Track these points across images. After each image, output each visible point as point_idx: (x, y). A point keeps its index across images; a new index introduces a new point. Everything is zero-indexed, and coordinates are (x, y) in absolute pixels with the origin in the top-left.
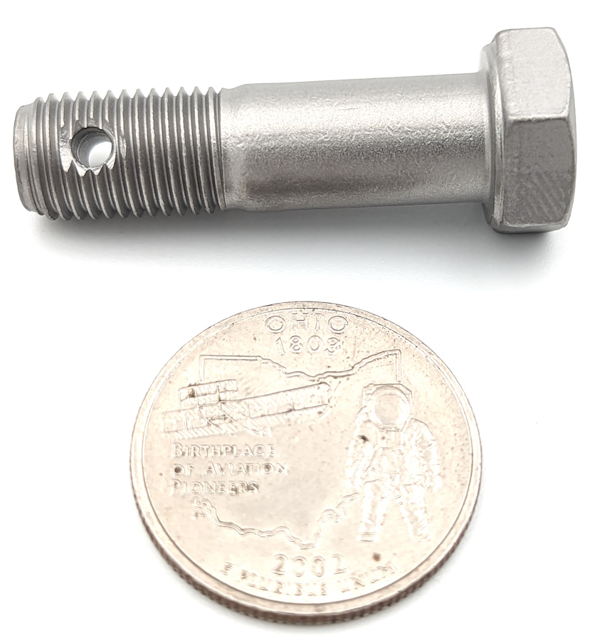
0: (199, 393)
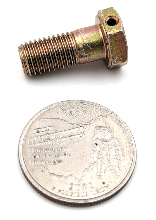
0: (40, 131)
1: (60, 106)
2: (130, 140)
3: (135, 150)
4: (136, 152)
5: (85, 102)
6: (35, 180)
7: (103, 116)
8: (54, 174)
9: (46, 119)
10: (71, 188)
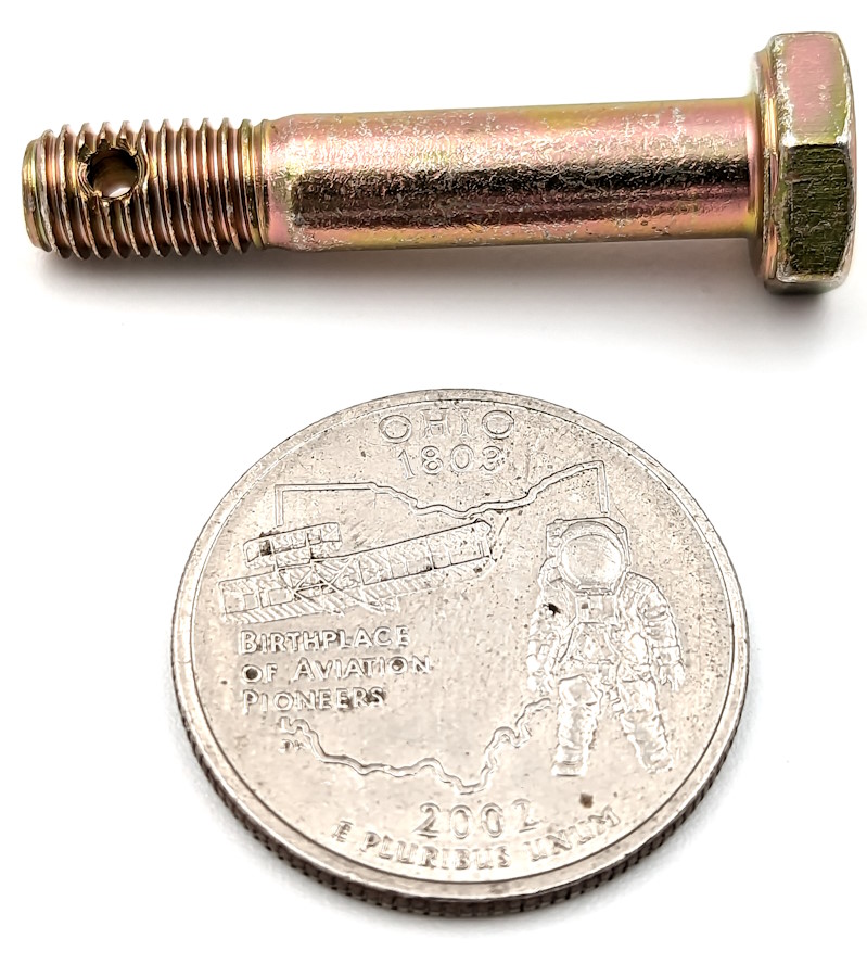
0: (277, 546)
1: (378, 421)
2: (718, 585)
3: (740, 634)
4: (745, 645)
5: (499, 399)
6: (253, 787)
7: (586, 467)
8: (344, 757)
9: (307, 488)
10: (426, 830)
